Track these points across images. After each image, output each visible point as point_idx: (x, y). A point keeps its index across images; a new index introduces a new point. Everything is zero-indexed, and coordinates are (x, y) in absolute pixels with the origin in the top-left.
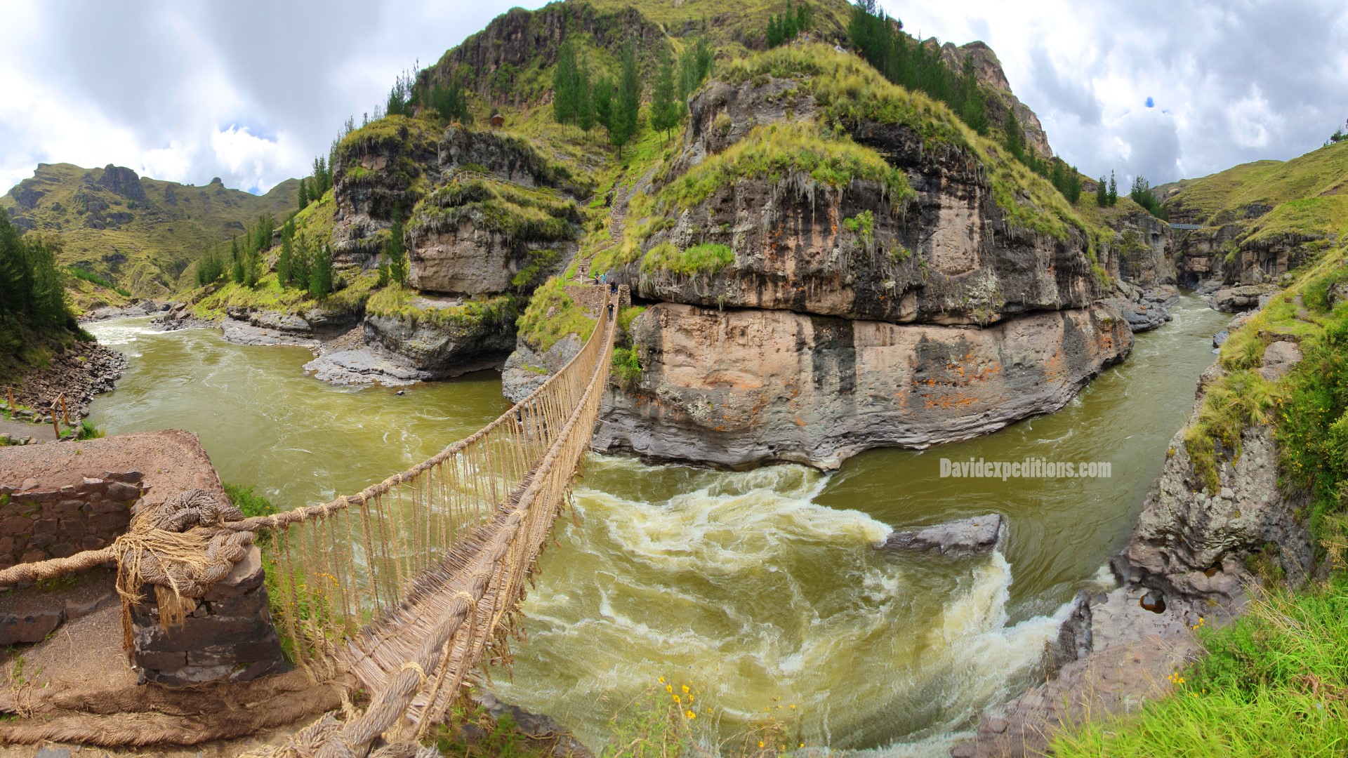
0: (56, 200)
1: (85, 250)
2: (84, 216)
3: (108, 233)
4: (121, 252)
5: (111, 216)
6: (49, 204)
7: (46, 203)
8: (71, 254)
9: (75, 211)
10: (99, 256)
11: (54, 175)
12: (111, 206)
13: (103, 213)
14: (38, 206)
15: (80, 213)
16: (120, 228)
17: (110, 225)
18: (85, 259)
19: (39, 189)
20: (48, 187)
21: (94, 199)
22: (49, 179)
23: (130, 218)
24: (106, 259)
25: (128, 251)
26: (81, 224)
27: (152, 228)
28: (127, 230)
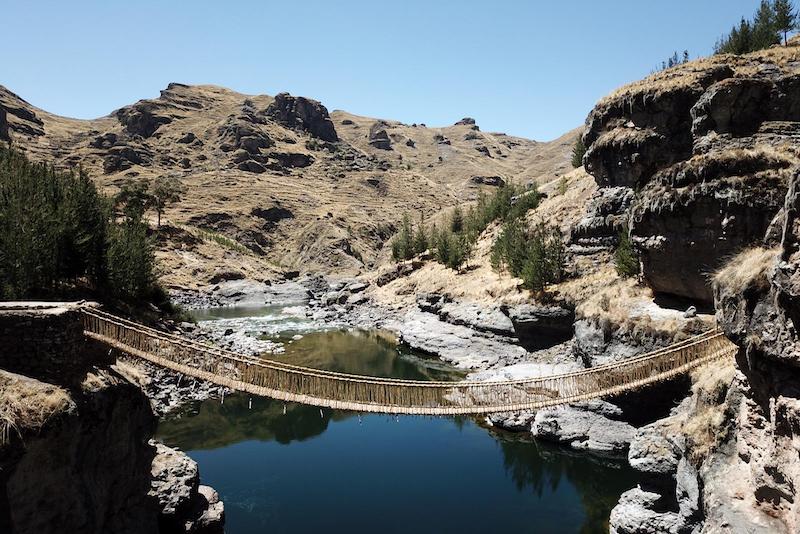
0: (188, 129)
1: (225, 199)
2: (230, 154)
3: (268, 178)
4: (286, 205)
5: (275, 156)
6: (178, 135)
7: (171, 133)
8: (199, 203)
9: (218, 146)
10: (247, 210)
11: (193, 98)
12: (277, 143)
13: (264, 151)
14: (158, 136)
15: (226, 149)
16: (288, 173)
17: (273, 167)
18: (222, 210)
19: (165, 113)
20: (179, 113)
21: (250, 133)
22: (185, 104)
23: (306, 161)
24: (257, 212)
25: (297, 204)
26: (225, 162)
27: (343, 176)
28: (300, 176)
